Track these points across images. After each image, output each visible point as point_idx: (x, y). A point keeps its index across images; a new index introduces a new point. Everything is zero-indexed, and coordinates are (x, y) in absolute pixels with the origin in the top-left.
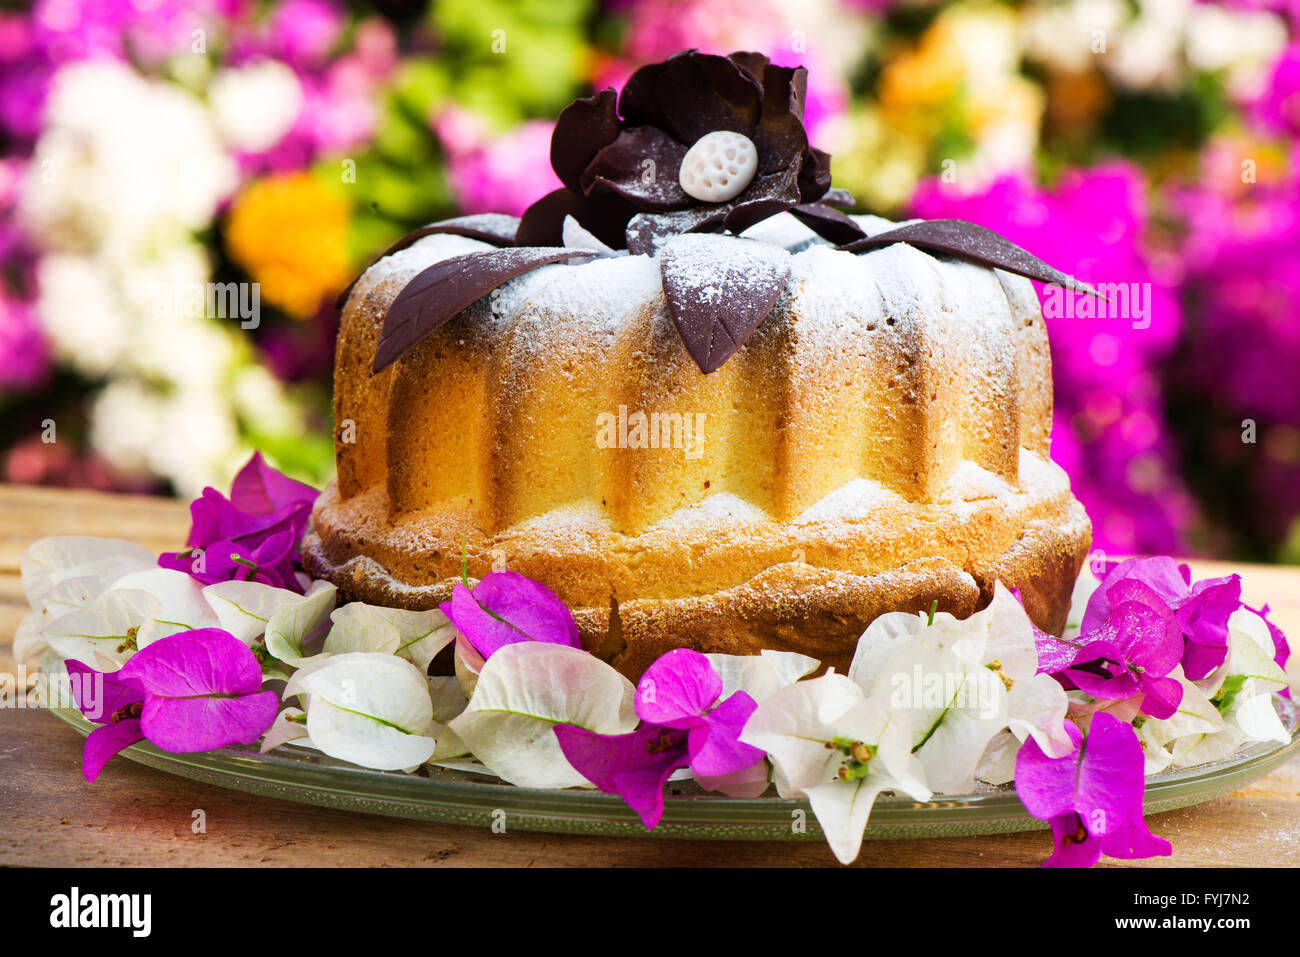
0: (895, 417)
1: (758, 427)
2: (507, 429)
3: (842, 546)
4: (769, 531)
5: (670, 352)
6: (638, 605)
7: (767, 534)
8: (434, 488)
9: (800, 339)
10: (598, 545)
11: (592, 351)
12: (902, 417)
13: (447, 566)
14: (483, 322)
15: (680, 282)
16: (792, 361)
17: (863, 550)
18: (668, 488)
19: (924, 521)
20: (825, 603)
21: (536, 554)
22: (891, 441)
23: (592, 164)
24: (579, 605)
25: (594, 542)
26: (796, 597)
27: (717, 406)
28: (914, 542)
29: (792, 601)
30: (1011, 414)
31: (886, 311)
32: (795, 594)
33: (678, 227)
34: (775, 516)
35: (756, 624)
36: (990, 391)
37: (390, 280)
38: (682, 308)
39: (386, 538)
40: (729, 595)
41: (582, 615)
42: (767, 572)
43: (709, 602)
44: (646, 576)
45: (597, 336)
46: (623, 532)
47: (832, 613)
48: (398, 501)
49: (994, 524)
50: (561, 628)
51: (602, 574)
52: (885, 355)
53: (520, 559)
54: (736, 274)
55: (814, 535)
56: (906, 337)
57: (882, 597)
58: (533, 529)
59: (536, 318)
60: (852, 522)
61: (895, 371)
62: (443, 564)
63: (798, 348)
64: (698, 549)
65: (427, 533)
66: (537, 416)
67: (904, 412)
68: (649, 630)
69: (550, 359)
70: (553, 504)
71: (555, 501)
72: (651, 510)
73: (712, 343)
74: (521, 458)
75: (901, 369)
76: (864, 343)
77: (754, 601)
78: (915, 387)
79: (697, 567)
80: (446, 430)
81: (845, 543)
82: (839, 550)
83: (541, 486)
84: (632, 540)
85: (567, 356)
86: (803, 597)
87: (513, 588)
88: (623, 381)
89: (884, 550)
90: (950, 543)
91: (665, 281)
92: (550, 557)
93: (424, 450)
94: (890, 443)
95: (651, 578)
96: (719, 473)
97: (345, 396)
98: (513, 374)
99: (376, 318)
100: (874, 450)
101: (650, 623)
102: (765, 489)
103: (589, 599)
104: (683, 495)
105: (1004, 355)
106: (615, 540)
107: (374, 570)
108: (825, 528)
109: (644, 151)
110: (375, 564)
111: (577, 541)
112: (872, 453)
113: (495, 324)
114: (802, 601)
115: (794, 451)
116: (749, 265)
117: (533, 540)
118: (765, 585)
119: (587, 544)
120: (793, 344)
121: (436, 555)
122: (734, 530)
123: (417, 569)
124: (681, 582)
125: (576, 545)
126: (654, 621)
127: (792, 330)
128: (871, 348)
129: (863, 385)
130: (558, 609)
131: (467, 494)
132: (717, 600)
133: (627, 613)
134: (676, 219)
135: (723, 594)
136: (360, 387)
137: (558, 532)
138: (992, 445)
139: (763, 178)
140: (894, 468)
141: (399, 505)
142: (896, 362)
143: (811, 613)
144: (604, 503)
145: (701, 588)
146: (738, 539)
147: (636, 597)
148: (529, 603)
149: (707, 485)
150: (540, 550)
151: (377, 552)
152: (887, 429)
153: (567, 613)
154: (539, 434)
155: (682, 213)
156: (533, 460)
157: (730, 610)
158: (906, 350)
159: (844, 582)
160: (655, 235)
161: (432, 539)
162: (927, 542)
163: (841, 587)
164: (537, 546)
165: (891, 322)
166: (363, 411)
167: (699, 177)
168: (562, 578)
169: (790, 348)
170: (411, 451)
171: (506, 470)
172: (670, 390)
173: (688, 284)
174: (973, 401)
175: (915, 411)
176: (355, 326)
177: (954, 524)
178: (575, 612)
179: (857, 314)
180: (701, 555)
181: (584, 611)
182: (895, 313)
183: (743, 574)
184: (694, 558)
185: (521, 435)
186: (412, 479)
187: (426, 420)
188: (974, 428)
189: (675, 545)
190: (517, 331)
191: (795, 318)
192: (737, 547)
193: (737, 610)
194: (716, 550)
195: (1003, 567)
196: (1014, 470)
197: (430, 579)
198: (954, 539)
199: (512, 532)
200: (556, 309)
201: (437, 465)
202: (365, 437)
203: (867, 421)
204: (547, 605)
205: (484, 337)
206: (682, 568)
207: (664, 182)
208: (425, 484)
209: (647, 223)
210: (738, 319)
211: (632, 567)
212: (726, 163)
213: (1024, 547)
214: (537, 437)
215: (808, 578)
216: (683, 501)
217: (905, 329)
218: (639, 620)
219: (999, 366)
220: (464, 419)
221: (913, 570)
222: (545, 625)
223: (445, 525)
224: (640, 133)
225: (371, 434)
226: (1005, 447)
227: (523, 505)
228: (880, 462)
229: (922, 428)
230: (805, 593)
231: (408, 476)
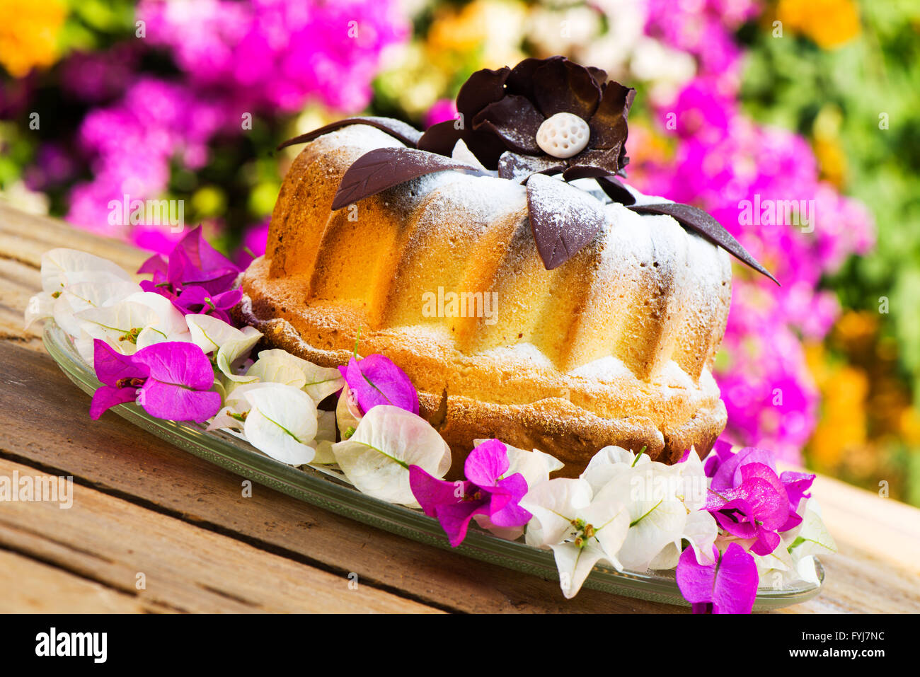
0: (643, 324)
1: (562, 308)
2: (404, 267)
3: (594, 396)
4: (553, 375)
5: (521, 248)
6: (461, 400)
7: (551, 377)
8: (342, 289)
9: (603, 261)
10: (445, 355)
11: (471, 233)
12: (648, 325)
13: (341, 341)
14: (404, 195)
15: (539, 206)
16: (594, 274)
17: (606, 402)
18: (497, 331)
19: (644, 393)
20: (576, 430)
21: (403, 350)
22: (637, 339)
23: (484, 110)
24: (422, 389)
25: (442, 352)
26: (560, 421)
27: (540, 289)
28: (636, 405)
29: (557, 423)
30: (706, 340)
31: (655, 257)
32: (560, 419)
33: (530, 166)
34: (558, 366)
35: (531, 431)
36: (699, 322)
37: (343, 150)
38: (539, 224)
39: (302, 312)
40: (519, 409)
41: (424, 396)
42: (546, 400)
43: (506, 409)
44: (470, 383)
45: (477, 225)
46: (461, 351)
47: (578, 436)
48: (316, 291)
49: (682, 405)
50: (408, 400)
51: (442, 374)
52: (648, 284)
53: (392, 351)
54: (574, 211)
55: (579, 385)
56: (663, 277)
57: (610, 434)
58: (404, 334)
59: (441, 203)
60: (603, 383)
61: (651, 296)
62: (339, 340)
63: (600, 267)
64: (507, 375)
65: (332, 316)
66: (426, 264)
67: (650, 323)
68: (464, 417)
69: (443, 231)
70: (420, 321)
71: (421, 320)
72: (482, 342)
73: (554, 251)
74: (408, 287)
75: (655, 296)
76: (637, 274)
77: (534, 417)
78: (661, 309)
79: (503, 386)
80: (361, 256)
81: (597, 395)
82: (592, 398)
83: (415, 308)
84: (467, 358)
85: (454, 232)
86: (564, 422)
87: (385, 368)
88: (487, 258)
89: (618, 406)
90: (655, 410)
91: (530, 203)
92: (412, 355)
93: (343, 264)
94: (636, 340)
95: (473, 385)
96: (529, 330)
97: (292, 214)
98: (418, 234)
99: (328, 171)
100: (625, 341)
101: (466, 413)
102: (556, 348)
103: (430, 387)
104: (505, 338)
105: (712, 302)
106: (456, 355)
107: (290, 331)
108: (586, 382)
109: (516, 112)
110: (291, 327)
111: (431, 349)
112: (623, 342)
113: (411, 199)
114: (563, 425)
115: (581, 330)
116: (581, 207)
117: (403, 341)
118: (543, 408)
119: (438, 352)
120: (598, 264)
121: (335, 332)
122: (531, 369)
123: (320, 338)
124: (491, 393)
125: (430, 351)
126: (468, 412)
127: (599, 255)
128: (640, 278)
129: (629, 299)
130: (409, 388)
131: (362, 300)
132: (511, 409)
133: (452, 403)
134: (529, 161)
135: (515, 407)
136: (305, 211)
137: (420, 340)
138: (690, 355)
139: (590, 150)
140: (633, 356)
141: (316, 293)
142: (653, 290)
143: (566, 433)
144: (453, 330)
145: (502, 399)
146: (533, 375)
147: (460, 394)
148: (392, 380)
149: (520, 336)
150: (406, 348)
151: (293, 319)
152: (636, 330)
153: (414, 393)
154: (424, 276)
155: (533, 158)
156: (415, 291)
157: (518, 418)
158: (661, 285)
159: (590, 419)
160: (515, 168)
161: (335, 321)
162: (643, 407)
163: (587, 422)
164: (405, 345)
165: (656, 265)
166: (302, 227)
167: (550, 139)
168: (417, 369)
169: (595, 265)
170: (334, 262)
171: (396, 292)
172: (515, 271)
173: (545, 209)
174: (687, 326)
175: (657, 324)
176: (312, 172)
177: (661, 400)
178: (419, 393)
179: (638, 255)
180: (508, 379)
181: (425, 394)
182: (660, 260)
183: (530, 398)
184: (503, 380)
185: (413, 273)
186: (329, 280)
187: (350, 246)
188: (683, 342)
189: (493, 368)
190: (428, 208)
191: (602, 248)
192: (531, 380)
193: (522, 419)
194: (518, 378)
195: (681, 434)
196: (699, 374)
197: (327, 346)
198: (658, 409)
199: (389, 332)
200: (455, 200)
201: (349, 276)
202: (299, 243)
203: (625, 322)
204: (404, 384)
205: (402, 205)
206: (493, 384)
207: (525, 135)
208: (337, 285)
209: (512, 159)
210: (573, 240)
211: (463, 375)
212: (570, 135)
213: (696, 425)
214: (422, 277)
215: (569, 411)
216: (504, 342)
217: (664, 272)
218: (459, 409)
219: (707, 308)
220: (375, 252)
221: (631, 422)
222: (398, 397)
223: (346, 315)
224: (517, 100)
225: (304, 243)
226: (697, 359)
227: (401, 316)
228: (627, 350)
229: (657, 336)
230: (566, 419)
231: (327, 277)
